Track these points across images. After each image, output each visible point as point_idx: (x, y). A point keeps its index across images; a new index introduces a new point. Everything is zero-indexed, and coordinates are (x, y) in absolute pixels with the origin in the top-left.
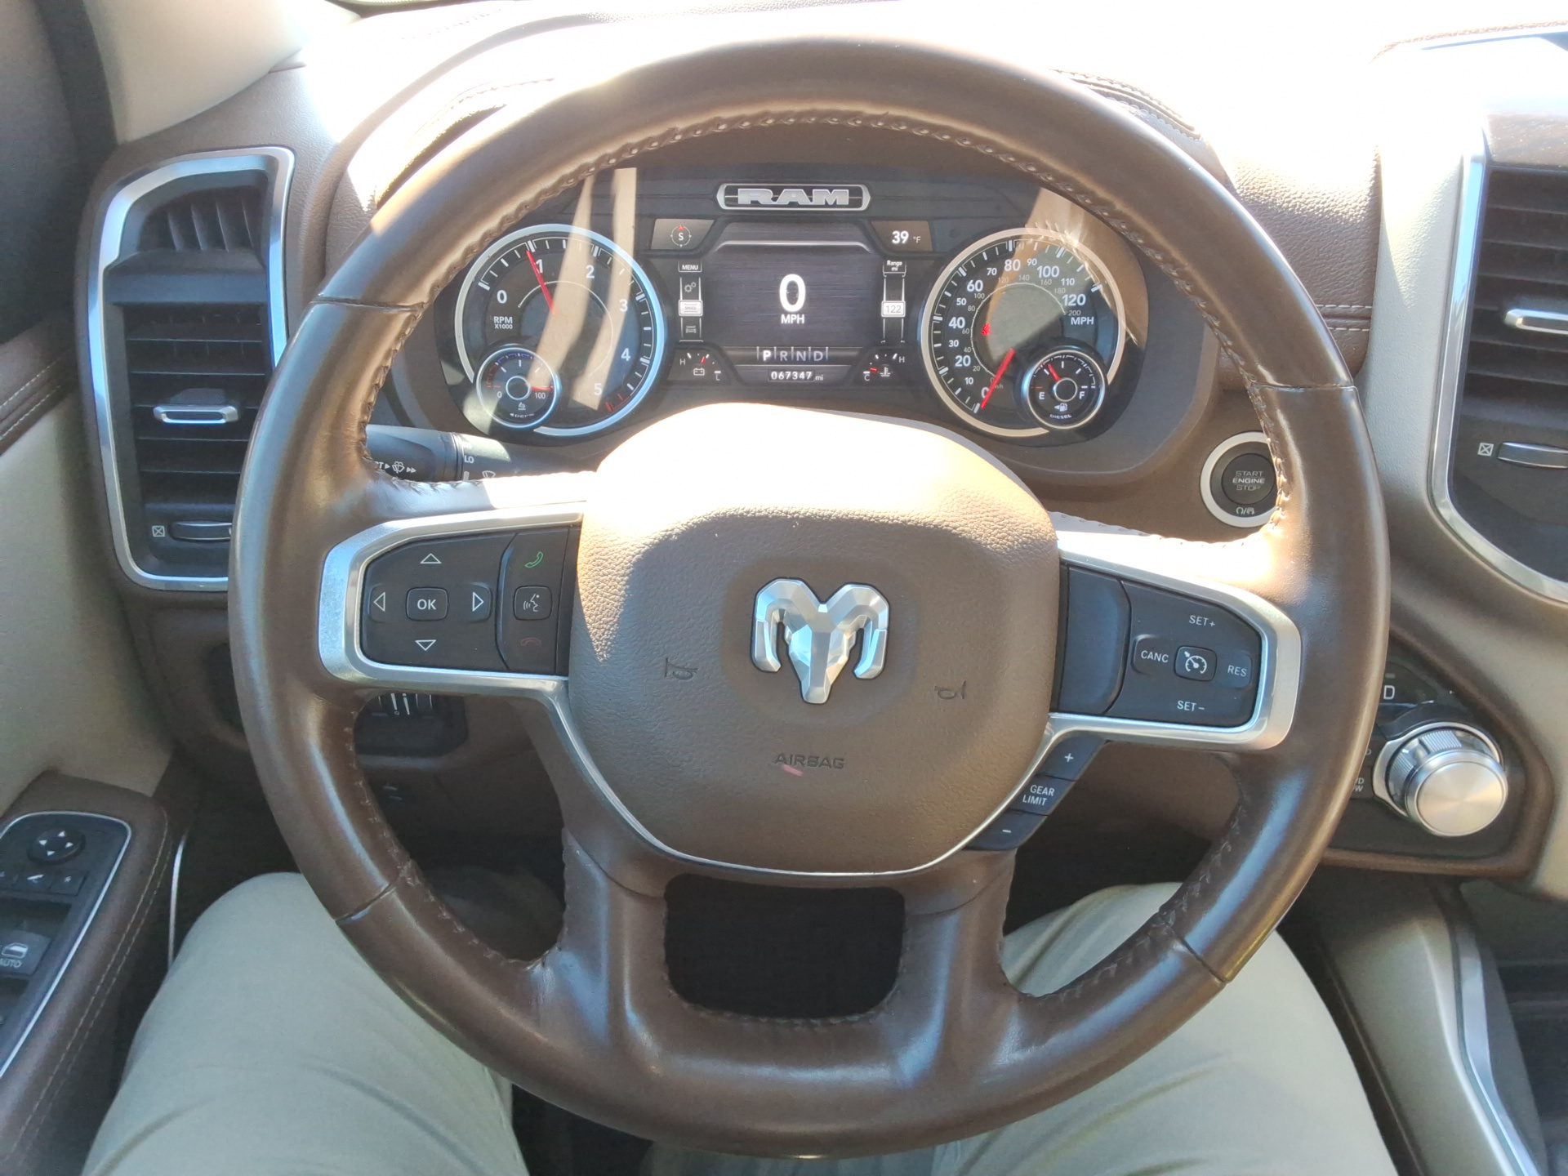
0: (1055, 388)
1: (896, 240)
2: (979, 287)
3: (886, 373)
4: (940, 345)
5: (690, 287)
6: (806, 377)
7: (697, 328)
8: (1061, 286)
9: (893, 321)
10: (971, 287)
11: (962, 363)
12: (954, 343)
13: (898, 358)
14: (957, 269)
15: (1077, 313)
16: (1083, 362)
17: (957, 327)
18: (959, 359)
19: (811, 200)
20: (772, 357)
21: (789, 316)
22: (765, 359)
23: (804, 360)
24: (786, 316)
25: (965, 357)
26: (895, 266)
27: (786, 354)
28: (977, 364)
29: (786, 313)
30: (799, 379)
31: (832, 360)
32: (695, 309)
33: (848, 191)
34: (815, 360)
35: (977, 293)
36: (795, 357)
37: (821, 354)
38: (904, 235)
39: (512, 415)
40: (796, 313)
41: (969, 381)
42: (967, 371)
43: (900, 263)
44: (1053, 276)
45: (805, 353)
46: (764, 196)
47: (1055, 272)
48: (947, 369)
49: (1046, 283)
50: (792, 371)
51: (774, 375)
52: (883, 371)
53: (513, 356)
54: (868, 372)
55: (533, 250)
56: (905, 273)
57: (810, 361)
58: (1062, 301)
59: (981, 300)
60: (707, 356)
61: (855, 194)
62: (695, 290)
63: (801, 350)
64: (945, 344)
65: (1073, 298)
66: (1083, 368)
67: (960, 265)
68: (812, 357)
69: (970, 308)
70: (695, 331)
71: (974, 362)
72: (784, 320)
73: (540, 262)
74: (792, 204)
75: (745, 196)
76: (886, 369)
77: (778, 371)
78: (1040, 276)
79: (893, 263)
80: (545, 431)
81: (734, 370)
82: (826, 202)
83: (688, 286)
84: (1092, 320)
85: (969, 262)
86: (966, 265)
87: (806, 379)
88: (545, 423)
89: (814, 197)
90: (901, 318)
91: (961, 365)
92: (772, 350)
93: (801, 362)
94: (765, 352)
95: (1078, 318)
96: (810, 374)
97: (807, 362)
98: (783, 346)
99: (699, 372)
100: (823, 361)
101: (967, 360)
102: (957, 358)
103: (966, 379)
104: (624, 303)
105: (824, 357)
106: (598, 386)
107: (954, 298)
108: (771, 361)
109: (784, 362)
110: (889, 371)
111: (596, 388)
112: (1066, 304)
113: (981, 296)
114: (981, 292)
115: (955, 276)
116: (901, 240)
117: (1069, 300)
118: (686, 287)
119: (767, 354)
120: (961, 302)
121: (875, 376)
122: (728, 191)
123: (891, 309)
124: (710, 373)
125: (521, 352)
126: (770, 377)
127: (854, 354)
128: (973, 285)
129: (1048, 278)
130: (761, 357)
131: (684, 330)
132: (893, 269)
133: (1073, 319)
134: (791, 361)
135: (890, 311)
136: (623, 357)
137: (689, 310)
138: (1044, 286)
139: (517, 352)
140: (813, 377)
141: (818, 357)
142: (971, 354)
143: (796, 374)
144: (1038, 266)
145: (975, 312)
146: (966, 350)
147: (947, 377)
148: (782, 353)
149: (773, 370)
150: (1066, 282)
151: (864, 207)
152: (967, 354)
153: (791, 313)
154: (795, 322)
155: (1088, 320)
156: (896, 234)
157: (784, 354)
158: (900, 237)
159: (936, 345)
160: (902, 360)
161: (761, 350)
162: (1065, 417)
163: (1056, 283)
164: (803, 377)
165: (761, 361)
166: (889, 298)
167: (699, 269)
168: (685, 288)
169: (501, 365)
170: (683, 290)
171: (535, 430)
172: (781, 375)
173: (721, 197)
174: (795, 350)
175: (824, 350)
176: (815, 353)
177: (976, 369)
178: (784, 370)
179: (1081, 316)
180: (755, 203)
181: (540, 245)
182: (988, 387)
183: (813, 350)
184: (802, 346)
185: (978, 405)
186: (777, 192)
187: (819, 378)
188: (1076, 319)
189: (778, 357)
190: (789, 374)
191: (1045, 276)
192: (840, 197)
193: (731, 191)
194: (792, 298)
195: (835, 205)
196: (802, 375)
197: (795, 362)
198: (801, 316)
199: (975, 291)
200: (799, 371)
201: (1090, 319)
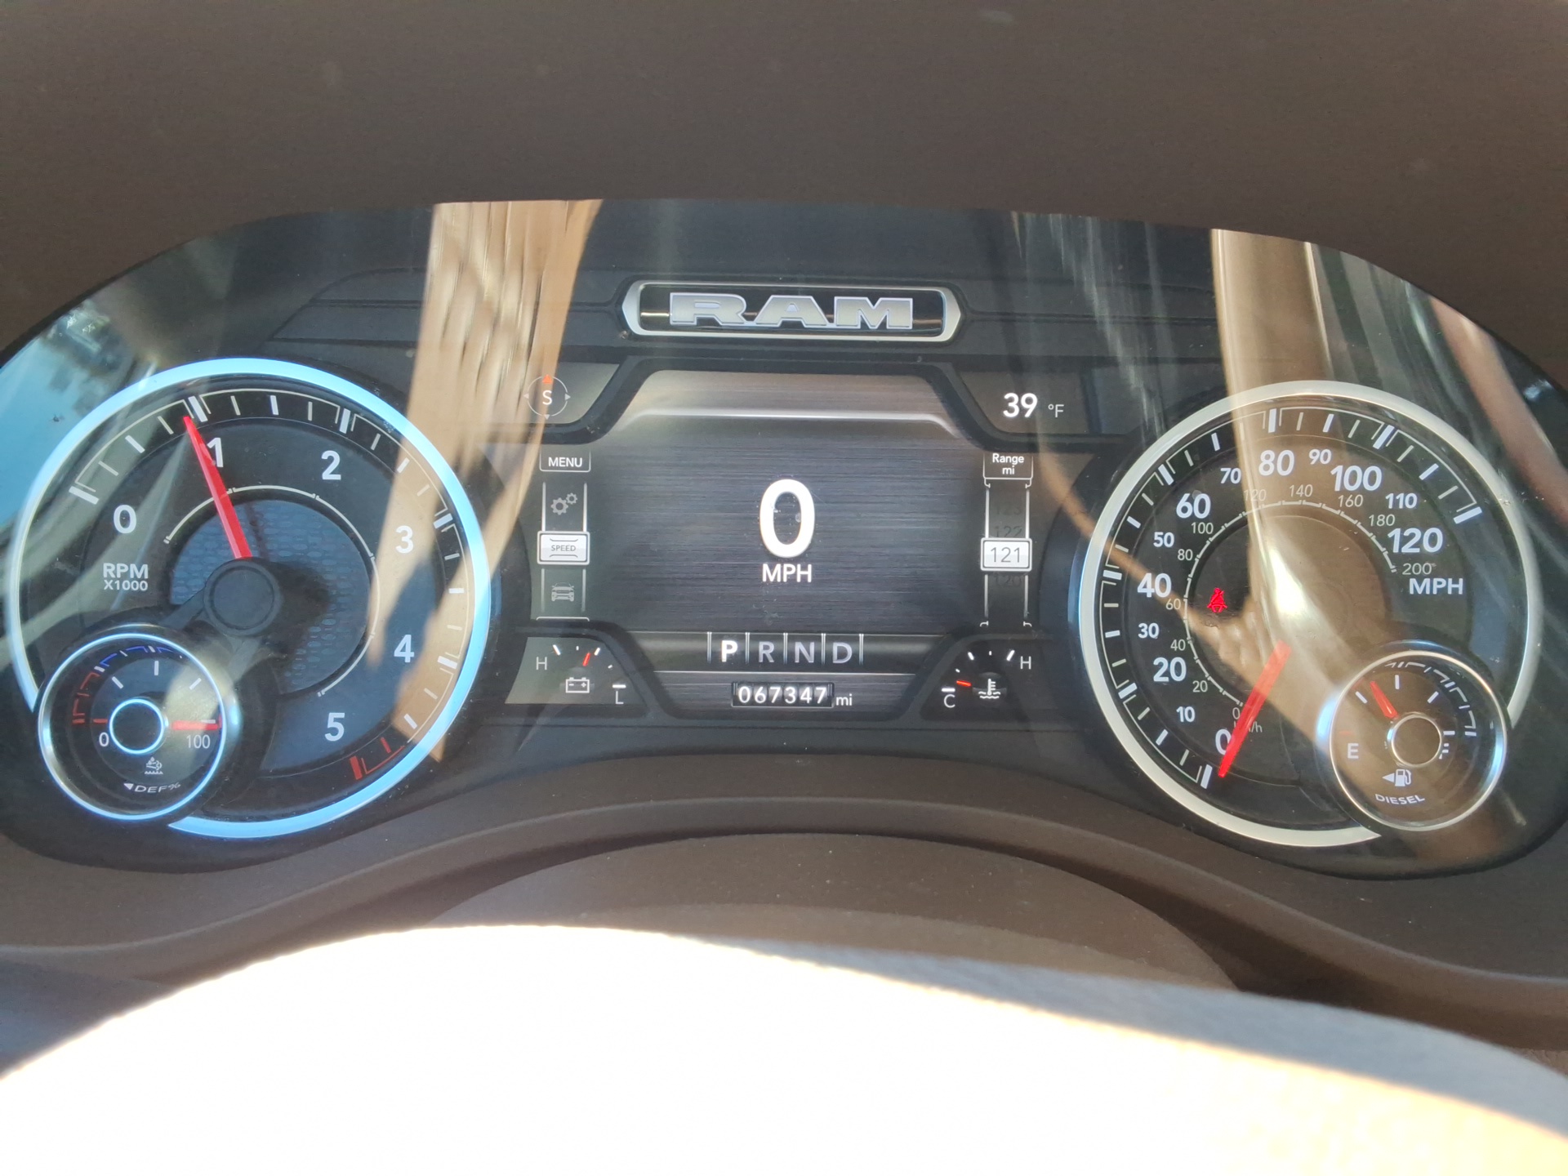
0: (1391, 735)
1: (1011, 410)
2: (1202, 509)
3: (990, 692)
4: (1117, 633)
5: (565, 503)
6: (814, 699)
7: (578, 592)
8: (1386, 512)
9: (1007, 580)
10: (1189, 507)
11: (1167, 674)
12: (1149, 631)
13: (1015, 657)
14: (1155, 468)
15: (1422, 569)
16: (1447, 678)
17: (1154, 595)
18: (1161, 665)
19: (831, 320)
20: (741, 653)
21: (778, 566)
22: (724, 659)
23: (811, 660)
24: (772, 568)
25: (1175, 660)
26: (1009, 465)
27: (772, 647)
28: (1201, 677)
29: (774, 560)
30: (798, 702)
31: (873, 663)
32: (573, 549)
33: (911, 300)
34: (836, 661)
35: (1198, 520)
36: (791, 654)
37: (849, 648)
38: (1029, 401)
39: (129, 786)
40: (794, 560)
41: (1186, 714)
42: (1179, 693)
43: (1020, 459)
44: (1368, 487)
45: (812, 646)
46: (728, 311)
47: (1372, 480)
48: (1133, 687)
49: (1352, 502)
50: (784, 685)
51: (744, 692)
52: (985, 688)
53: (138, 651)
54: (953, 690)
55: (203, 418)
56: (1030, 479)
57: (824, 664)
58: (1388, 544)
59: (1206, 536)
60: (597, 651)
61: (928, 309)
62: (576, 510)
63: (806, 640)
64: (1130, 632)
65: (1412, 536)
66: (1444, 691)
67: (1162, 461)
68: (829, 655)
69: (1182, 555)
70: (571, 597)
71: (1193, 670)
72: (768, 574)
73: (216, 443)
74: (789, 326)
75: (685, 310)
76: (991, 684)
77: (754, 684)
78: (1337, 488)
79: (1004, 459)
80: (194, 825)
81: (655, 684)
82: (863, 324)
83: (560, 500)
84: (1460, 586)
85: (1182, 453)
86: (1175, 460)
87: (814, 702)
88: (196, 809)
89: (836, 316)
90: (1022, 574)
91: (1166, 679)
92: (740, 639)
93: (804, 665)
94: (725, 643)
95: (1427, 581)
96: (822, 692)
97: (818, 665)
98: (763, 631)
99: (578, 686)
100: (853, 665)
101: (1178, 667)
102: (1156, 662)
103: (1180, 710)
104: (405, 533)
105: (855, 655)
106: (336, 720)
107: (1148, 529)
108: (736, 662)
109: (766, 666)
110: (998, 687)
111: (331, 724)
112: (1396, 550)
113: (1206, 528)
114: (1206, 520)
115: (1151, 484)
116: (1023, 411)
117: (1404, 540)
118: (555, 502)
119: (729, 648)
120: (1163, 539)
121: (966, 698)
122: (646, 302)
123: (1001, 554)
124: (601, 686)
125: (156, 644)
126: (736, 701)
127: (919, 648)
128: (1188, 505)
129: (1354, 493)
130: (717, 654)
131: (548, 596)
132: (1005, 470)
133: (1413, 581)
134: (783, 663)
135: (999, 560)
136: (397, 653)
137: (559, 552)
138: (1344, 509)
139: (146, 643)
140: (829, 700)
141: (842, 654)
142: (1187, 655)
143: (791, 692)
144: (1332, 466)
145: (1193, 562)
146: (1175, 646)
147: (1136, 705)
148: (761, 645)
149: (741, 683)
150: (1396, 502)
151: (947, 335)
152: (1178, 654)
153: (783, 561)
154: (792, 578)
155: (1451, 586)
156: (1011, 400)
157: (766, 649)
158: (1019, 404)
159: (1109, 635)
160: (1027, 663)
161: (718, 639)
162: (1410, 799)
163: (1374, 503)
164: (809, 699)
165: (716, 663)
166: (996, 533)
167: (585, 467)
168: (553, 506)
169: (110, 672)
170: (549, 510)
171: (170, 825)
172: (760, 694)
173: (631, 312)
174: (792, 639)
175: (854, 641)
176: (836, 646)
177: (1199, 687)
178: (767, 684)
179: (1431, 577)
180: (707, 323)
181: (218, 407)
182: (1231, 729)
183: (830, 640)
184: (806, 632)
185: (1209, 769)
186: (755, 302)
187: (845, 700)
188: (1420, 583)
189: (755, 654)
190: (776, 691)
191: (1349, 488)
192: (898, 314)
193: (653, 300)
194: (787, 526)
195: (883, 329)
196: (806, 694)
197: (791, 665)
198: (804, 568)
199: (1193, 518)
200: (800, 685)
201: (1455, 582)
